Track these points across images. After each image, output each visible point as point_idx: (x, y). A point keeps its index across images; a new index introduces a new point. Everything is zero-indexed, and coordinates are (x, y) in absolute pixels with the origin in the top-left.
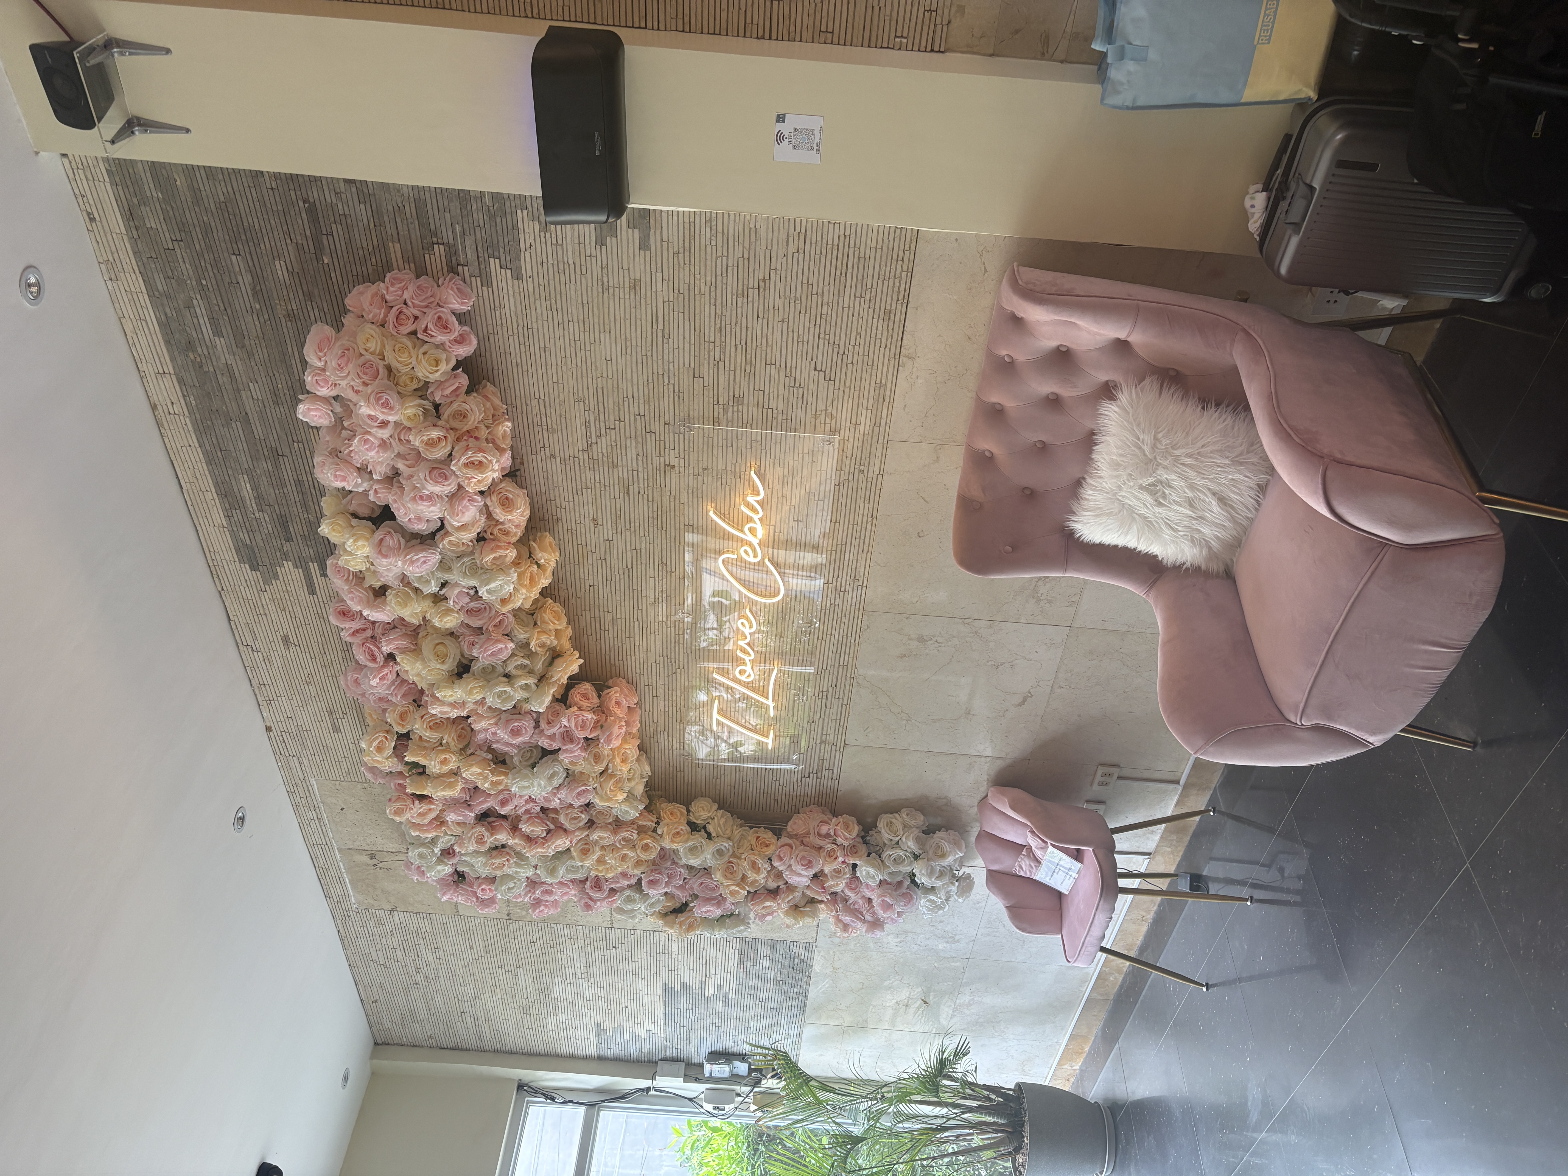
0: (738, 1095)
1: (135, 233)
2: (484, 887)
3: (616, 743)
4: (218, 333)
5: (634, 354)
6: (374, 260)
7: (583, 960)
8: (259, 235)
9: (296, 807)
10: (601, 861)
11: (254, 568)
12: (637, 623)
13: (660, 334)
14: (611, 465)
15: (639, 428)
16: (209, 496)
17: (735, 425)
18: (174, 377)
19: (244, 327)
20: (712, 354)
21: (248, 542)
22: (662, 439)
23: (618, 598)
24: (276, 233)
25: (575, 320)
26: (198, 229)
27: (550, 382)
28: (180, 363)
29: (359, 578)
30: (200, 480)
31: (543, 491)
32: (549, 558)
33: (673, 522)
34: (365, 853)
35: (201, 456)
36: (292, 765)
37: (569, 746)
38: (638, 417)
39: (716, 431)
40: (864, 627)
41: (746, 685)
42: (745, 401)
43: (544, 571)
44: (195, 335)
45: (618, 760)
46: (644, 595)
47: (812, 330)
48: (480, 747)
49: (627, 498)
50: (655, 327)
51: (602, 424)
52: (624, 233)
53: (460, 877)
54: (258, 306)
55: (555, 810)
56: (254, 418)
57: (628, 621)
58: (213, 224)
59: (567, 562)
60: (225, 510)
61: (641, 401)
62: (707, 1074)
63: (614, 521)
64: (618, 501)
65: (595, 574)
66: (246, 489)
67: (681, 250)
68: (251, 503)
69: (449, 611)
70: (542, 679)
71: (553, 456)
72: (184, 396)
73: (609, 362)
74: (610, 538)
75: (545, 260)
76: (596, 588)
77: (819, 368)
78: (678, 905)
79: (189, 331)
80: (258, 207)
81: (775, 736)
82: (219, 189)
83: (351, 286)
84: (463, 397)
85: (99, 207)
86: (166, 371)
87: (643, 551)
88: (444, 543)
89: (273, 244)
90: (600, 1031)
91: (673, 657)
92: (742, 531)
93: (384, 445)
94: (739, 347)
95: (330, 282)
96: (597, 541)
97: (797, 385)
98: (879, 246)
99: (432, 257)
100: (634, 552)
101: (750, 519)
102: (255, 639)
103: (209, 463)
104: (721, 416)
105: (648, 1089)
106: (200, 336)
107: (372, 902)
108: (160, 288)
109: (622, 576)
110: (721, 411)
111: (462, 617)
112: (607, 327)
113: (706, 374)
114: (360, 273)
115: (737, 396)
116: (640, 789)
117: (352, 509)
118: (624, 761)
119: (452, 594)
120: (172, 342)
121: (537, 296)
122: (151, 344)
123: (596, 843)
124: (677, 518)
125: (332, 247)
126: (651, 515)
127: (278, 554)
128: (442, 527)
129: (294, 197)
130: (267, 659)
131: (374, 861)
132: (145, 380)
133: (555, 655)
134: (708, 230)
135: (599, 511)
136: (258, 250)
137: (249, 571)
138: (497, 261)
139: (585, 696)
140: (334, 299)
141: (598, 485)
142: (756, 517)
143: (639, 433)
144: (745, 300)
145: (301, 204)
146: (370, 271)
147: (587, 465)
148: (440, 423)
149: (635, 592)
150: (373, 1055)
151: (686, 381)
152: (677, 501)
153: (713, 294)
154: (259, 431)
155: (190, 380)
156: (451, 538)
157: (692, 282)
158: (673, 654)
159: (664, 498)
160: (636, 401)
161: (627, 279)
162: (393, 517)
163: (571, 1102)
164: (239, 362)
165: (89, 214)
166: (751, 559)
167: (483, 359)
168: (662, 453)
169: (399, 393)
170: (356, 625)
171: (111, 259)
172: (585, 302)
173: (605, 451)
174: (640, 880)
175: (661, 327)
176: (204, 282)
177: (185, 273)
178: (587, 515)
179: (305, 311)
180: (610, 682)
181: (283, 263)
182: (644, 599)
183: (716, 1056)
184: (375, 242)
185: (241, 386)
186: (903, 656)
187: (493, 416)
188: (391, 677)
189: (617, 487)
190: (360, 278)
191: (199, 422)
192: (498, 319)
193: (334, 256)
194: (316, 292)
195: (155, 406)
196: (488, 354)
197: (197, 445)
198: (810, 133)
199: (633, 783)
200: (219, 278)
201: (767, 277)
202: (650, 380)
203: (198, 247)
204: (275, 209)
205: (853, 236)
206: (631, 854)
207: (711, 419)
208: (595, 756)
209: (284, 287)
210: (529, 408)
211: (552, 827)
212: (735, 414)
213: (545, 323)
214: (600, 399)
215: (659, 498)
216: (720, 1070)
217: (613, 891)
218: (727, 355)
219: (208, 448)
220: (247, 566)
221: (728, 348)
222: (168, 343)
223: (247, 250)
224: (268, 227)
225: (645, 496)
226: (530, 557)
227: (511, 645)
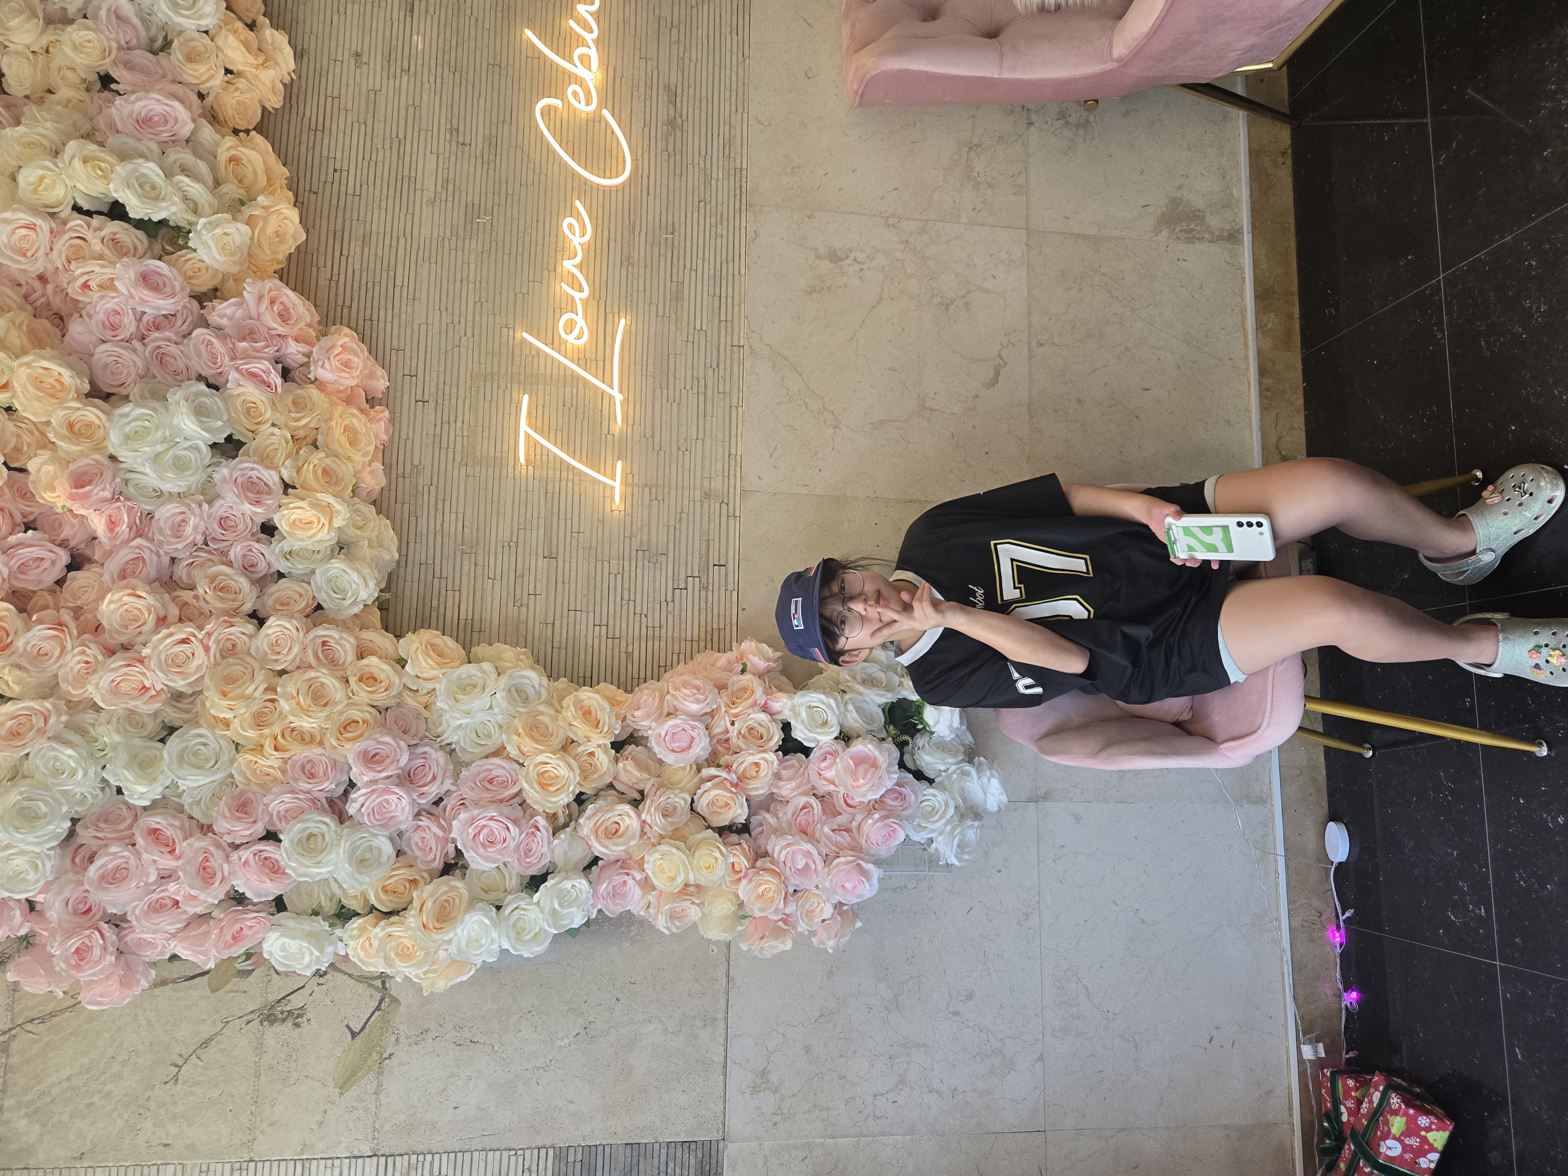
12: (402, 240)
23: (377, 193)
33: (472, 59)
40: (751, 235)
46: (419, 186)
49: (409, 19)
57: (388, 236)
63: (386, 54)
64: (395, 23)
65: (347, 148)
74: (378, 87)
76: (345, 173)
91: (456, 311)
92: (570, 60)
96: (357, 90)
100: (411, 110)
101: (581, 41)
109: (388, 153)
124: (478, 52)
126: (441, 46)
135: (367, 41)
142: (590, 37)
149: (406, 180)
152: (480, 24)
158: (457, 304)
159: (462, 20)
166: (582, 107)
178: (347, 45)
182: (418, 193)
186: (812, 291)
215: (455, 19)
225: (436, 17)
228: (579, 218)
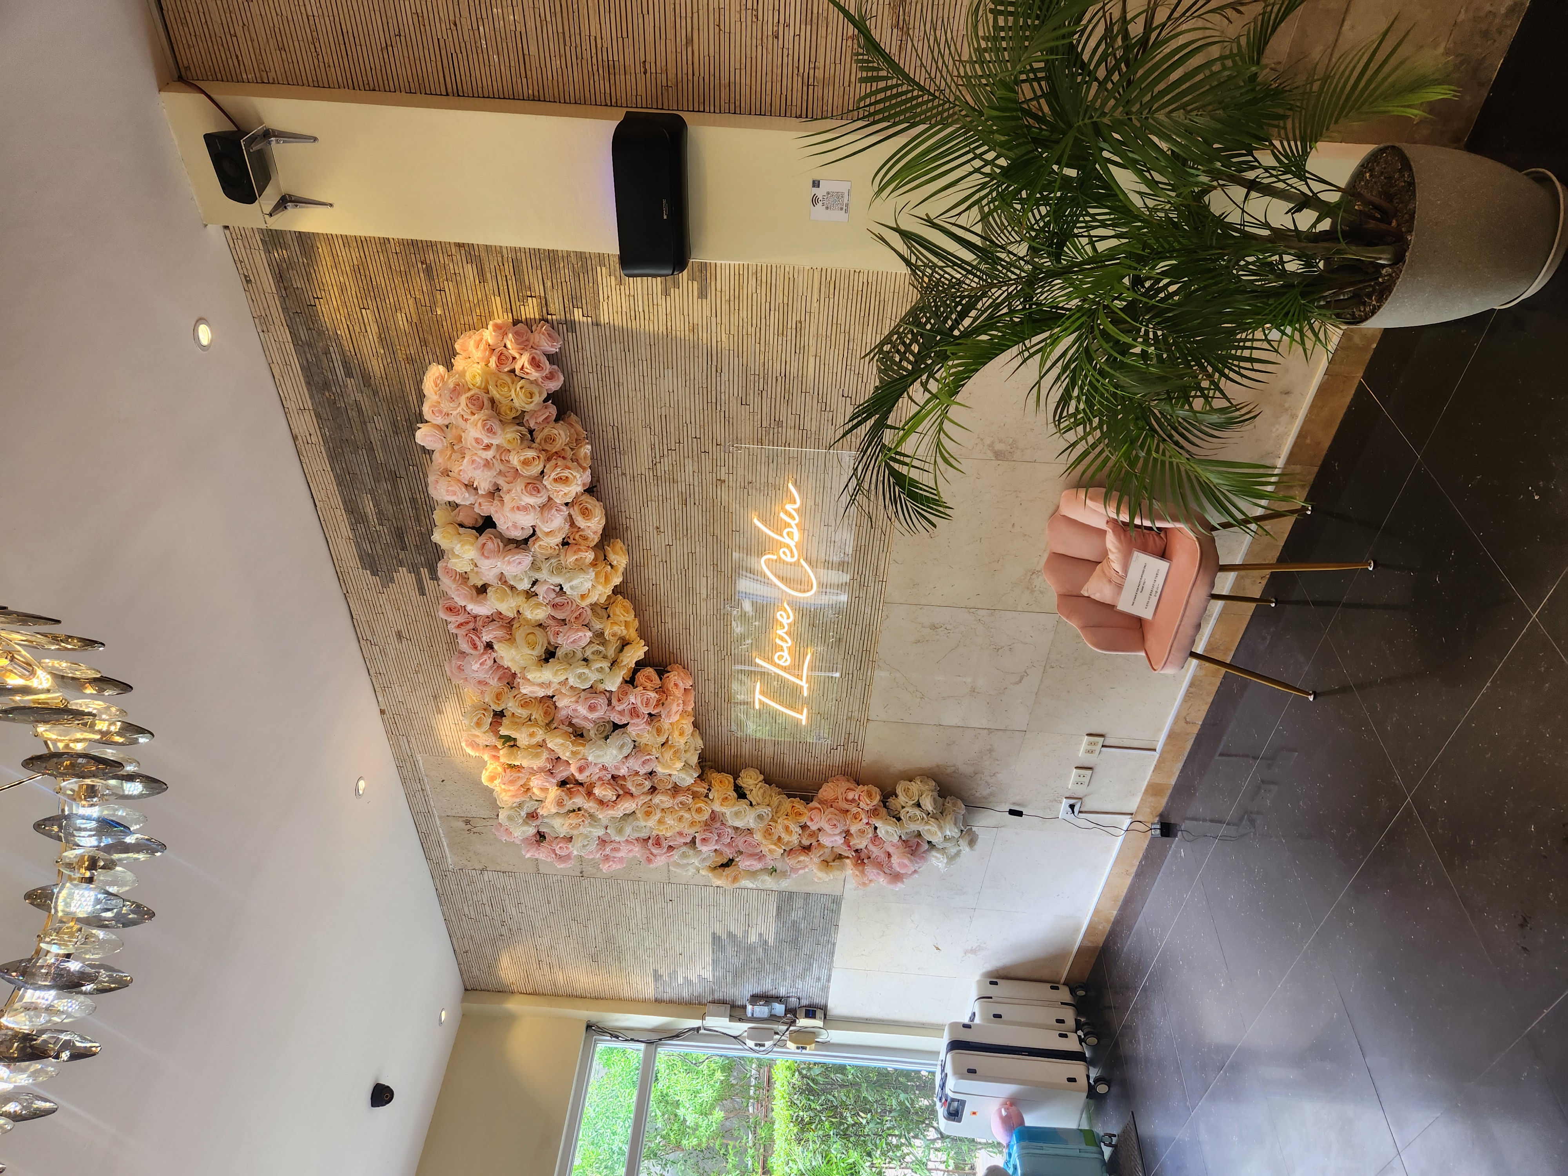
0: (777, 1033)
1: (284, 292)
2: (561, 845)
3: (675, 718)
4: (349, 374)
5: (692, 386)
6: (478, 311)
7: (644, 912)
8: (385, 291)
9: (404, 780)
10: (660, 822)
11: (374, 573)
12: (692, 616)
13: (714, 369)
14: (671, 480)
15: (695, 448)
16: (338, 512)
17: (775, 444)
18: (312, 412)
19: (370, 370)
20: (757, 384)
21: (370, 551)
22: (715, 457)
24: (398, 290)
25: (644, 359)
26: (335, 288)
27: (623, 412)
28: (317, 400)
29: (464, 578)
30: (331, 500)
31: (615, 504)
32: (620, 560)
33: (723, 529)
34: (461, 819)
35: (333, 478)
36: (402, 743)
37: (636, 721)
38: (695, 440)
39: (759, 450)
40: (884, 617)
41: (784, 669)
42: (784, 425)
43: (616, 571)
44: (330, 377)
45: (676, 734)
46: (699, 592)
47: (840, 363)
48: (562, 722)
49: (684, 509)
50: (709, 363)
51: (665, 446)
52: (685, 285)
53: (541, 837)
54: (382, 352)
55: (624, 778)
56: (377, 445)
58: (347, 284)
59: (635, 565)
60: (351, 524)
61: (698, 426)
62: (749, 1015)
63: (674, 529)
64: (677, 512)
65: (658, 574)
66: (369, 507)
67: (732, 298)
68: (373, 518)
69: (539, 605)
70: (614, 663)
71: (624, 474)
72: (320, 428)
73: (672, 394)
74: (671, 544)
75: (620, 309)
77: (846, 395)
78: (725, 861)
79: (325, 373)
80: (384, 268)
81: (808, 713)
82: (353, 254)
83: (459, 333)
84: (552, 424)
85: (254, 271)
86: (306, 407)
87: (698, 554)
88: (536, 547)
89: (396, 299)
90: (657, 976)
91: (722, 645)
92: (781, 535)
93: (487, 464)
94: (779, 379)
95: (441, 330)
96: (660, 546)
97: (828, 409)
98: (897, 291)
99: (527, 308)
100: (690, 555)
101: (788, 525)
102: (373, 633)
103: (339, 484)
104: (764, 437)
105: (698, 1029)
106: (335, 377)
107: (466, 862)
108: (303, 338)
110: (764, 433)
111: (549, 610)
112: (670, 364)
113: (752, 402)
114: (467, 323)
115: (777, 419)
116: (694, 760)
117: (460, 519)
118: (681, 734)
119: (540, 589)
120: (312, 383)
121: (613, 340)
122: (295, 385)
123: (658, 805)
125: (444, 300)
126: (705, 523)
127: (394, 561)
128: (534, 534)
129: (414, 260)
130: (383, 652)
131: (469, 827)
132: (288, 415)
133: (625, 643)
134: (754, 280)
135: (662, 521)
136: (384, 304)
137: (370, 576)
138: (580, 310)
139: (649, 678)
140: (445, 344)
141: (660, 498)
142: (793, 523)
143: (695, 453)
144: (785, 339)
145: (420, 265)
146: (475, 321)
147: (651, 481)
148: (534, 445)
150: (464, 1000)
151: (735, 408)
152: (726, 510)
153: (758, 334)
154: (380, 456)
155: (325, 415)
156: (541, 543)
157: (741, 324)
158: (722, 643)
160: (693, 425)
161: (687, 324)
162: (493, 525)
163: (632, 1040)
164: (366, 399)
165: (245, 276)
166: (789, 559)
167: (568, 393)
168: (715, 469)
169: (501, 421)
170: (461, 619)
171: (264, 315)
172: (652, 343)
173: (667, 469)
174: (694, 838)
175: (714, 363)
176: (339, 332)
177: (324, 325)
178: (651, 524)
179: (421, 355)
180: (669, 668)
181: (403, 315)
182: (698, 596)
183: (756, 998)
184: (480, 296)
185: (367, 420)
186: (917, 642)
187: (576, 440)
188: (490, 662)
189: (676, 499)
190: (467, 326)
191: (332, 450)
192: (581, 359)
193: (446, 307)
194: (430, 339)
195: (297, 437)
196: (572, 389)
197: (330, 469)
198: (839, 196)
199: (688, 755)
200: (351, 328)
201: (803, 319)
202: (705, 408)
203: (335, 303)
204: (398, 270)
205: (874, 283)
206: (687, 815)
207: (756, 440)
208: (657, 729)
209: (404, 334)
210: (605, 433)
211: (621, 792)
212: (776, 435)
213: (619, 362)
214: (664, 424)
216: (761, 1011)
217: (671, 848)
218: (770, 386)
219: (338, 471)
220: (368, 572)
221: (770, 379)
222: (308, 383)
223: (375, 305)
224: (393, 286)
225: (700, 507)
226: (605, 559)
227: (589, 634)
228: (785, 611)
